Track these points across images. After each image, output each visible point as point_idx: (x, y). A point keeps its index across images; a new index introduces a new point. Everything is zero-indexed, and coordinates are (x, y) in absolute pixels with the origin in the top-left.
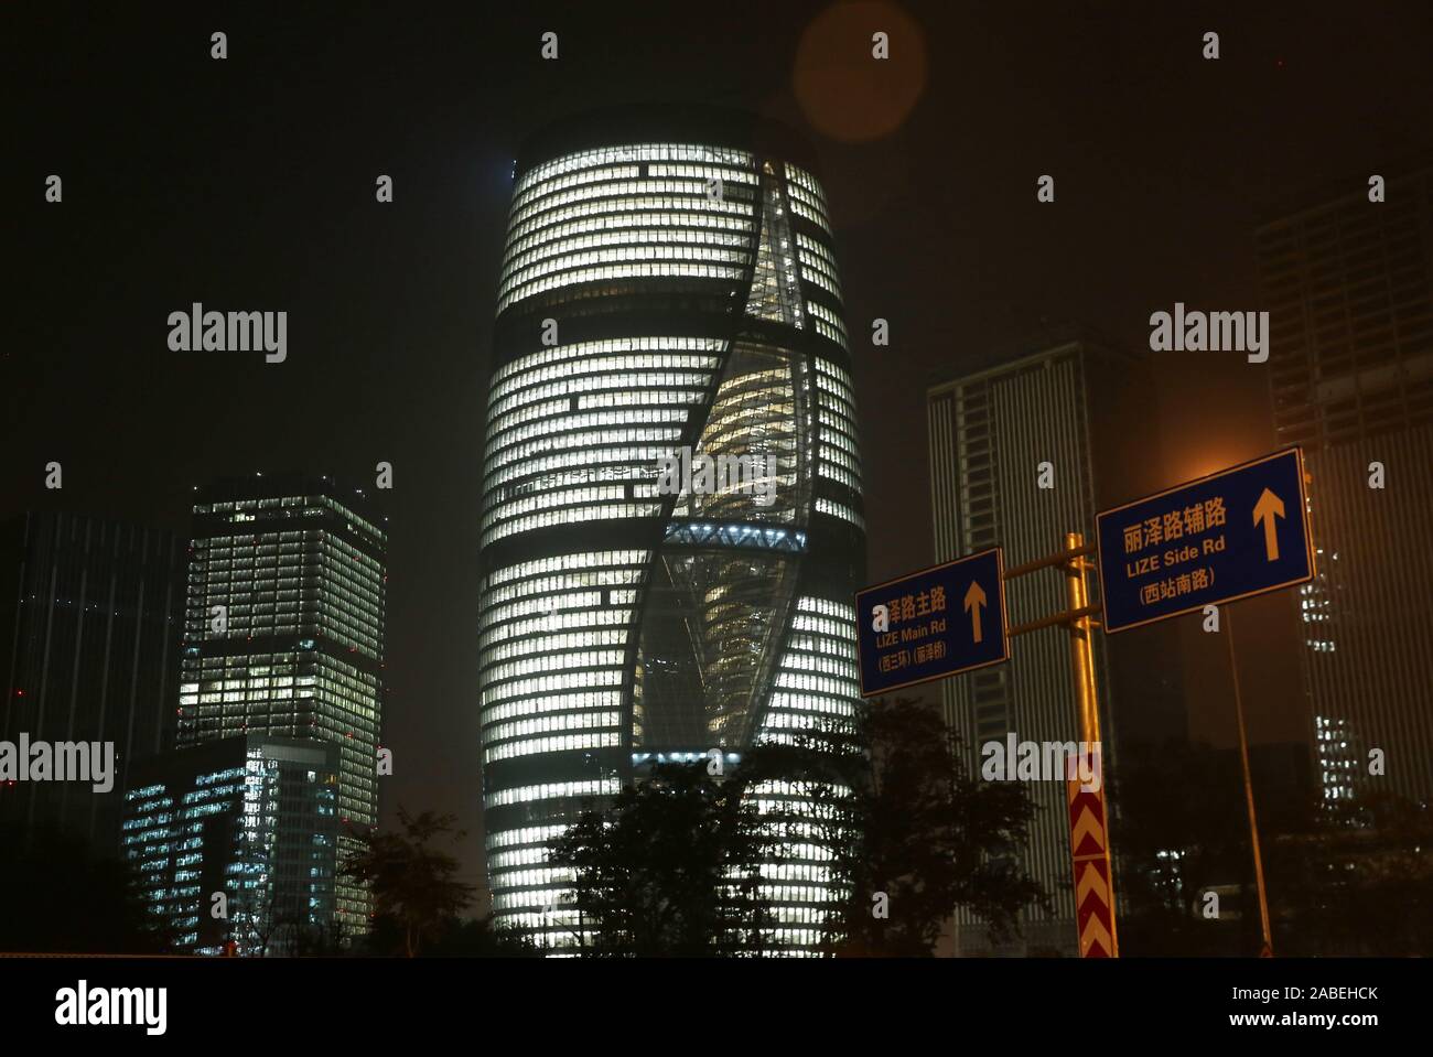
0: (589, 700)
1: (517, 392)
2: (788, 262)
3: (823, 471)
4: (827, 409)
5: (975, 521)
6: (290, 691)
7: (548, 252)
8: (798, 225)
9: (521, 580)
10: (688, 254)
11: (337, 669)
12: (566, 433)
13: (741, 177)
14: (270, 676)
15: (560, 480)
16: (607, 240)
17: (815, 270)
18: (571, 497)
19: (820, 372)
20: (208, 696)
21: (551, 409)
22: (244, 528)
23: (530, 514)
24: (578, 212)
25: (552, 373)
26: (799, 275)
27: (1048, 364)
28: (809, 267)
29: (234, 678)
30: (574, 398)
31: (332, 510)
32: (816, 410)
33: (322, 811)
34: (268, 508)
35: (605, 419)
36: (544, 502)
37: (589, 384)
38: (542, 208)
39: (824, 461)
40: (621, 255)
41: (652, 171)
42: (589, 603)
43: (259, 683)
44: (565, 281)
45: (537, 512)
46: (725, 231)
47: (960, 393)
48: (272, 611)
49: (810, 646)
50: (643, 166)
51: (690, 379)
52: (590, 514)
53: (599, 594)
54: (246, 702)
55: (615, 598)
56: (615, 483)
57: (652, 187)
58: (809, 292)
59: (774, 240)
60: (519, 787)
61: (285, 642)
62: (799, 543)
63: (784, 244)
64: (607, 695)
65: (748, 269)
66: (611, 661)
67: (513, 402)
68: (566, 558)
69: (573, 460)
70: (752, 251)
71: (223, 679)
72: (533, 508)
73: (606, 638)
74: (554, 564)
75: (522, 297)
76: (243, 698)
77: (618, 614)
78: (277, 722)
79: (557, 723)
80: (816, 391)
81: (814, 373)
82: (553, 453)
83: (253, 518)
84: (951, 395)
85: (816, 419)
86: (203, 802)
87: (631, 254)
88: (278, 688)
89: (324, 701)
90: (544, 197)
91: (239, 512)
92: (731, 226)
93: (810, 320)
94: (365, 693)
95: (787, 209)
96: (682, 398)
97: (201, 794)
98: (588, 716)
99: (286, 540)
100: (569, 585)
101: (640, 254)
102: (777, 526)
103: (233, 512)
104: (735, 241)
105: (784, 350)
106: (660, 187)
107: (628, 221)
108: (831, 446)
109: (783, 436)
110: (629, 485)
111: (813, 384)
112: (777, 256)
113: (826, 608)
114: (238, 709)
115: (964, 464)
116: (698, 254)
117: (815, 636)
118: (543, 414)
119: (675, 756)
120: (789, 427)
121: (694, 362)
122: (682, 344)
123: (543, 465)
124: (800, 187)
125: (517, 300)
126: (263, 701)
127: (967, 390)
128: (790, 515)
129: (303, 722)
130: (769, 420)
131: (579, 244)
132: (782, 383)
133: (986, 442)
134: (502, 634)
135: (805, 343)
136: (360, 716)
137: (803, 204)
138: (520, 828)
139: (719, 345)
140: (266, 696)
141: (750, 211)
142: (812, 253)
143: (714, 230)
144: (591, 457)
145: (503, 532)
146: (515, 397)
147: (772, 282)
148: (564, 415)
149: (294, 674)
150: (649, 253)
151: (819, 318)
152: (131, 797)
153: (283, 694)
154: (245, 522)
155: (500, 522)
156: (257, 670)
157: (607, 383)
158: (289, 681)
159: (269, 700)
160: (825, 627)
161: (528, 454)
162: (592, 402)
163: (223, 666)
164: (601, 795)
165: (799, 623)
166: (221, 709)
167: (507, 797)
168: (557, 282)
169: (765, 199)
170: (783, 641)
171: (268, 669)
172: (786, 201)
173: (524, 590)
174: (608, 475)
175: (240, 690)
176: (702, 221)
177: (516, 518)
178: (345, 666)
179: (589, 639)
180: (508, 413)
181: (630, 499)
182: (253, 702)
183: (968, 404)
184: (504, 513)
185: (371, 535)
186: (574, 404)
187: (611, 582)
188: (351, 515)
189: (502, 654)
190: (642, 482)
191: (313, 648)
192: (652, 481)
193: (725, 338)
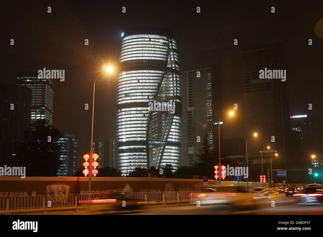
1: (127, 77)
2: (172, 57)
5: (189, 98)
6: (40, 118)
8: (174, 50)
9: (128, 111)
12: (137, 86)
13: (166, 42)
14: (35, 114)
17: (177, 59)
18: (138, 97)
22: (29, 83)
23: (130, 100)
25: (134, 75)
26: (174, 59)
27: (205, 71)
32: (177, 84)
33: (75, 146)
34: (34, 79)
35: (144, 84)
37: (141, 78)
39: (178, 92)
41: (152, 40)
42: (141, 116)
43: (33, 115)
46: (163, 51)
47: (187, 73)
48: (36, 101)
49: (175, 124)
50: (150, 39)
51: (158, 78)
52: (141, 101)
53: (143, 115)
56: (146, 96)
57: (151, 43)
58: (176, 62)
61: (38, 107)
63: (172, 54)
65: (167, 58)
66: (145, 126)
68: (137, 108)
69: (138, 91)
70: (167, 55)
73: (144, 122)
75: (127, 60)
77: (146, 118)
81: (176, 77)
82: (134, 89)
83: (31, 81)
84: (186, 73)
88: (37, 117)
89: (45, 119)
91: (28, 79)
94: (51, 118)
96: (157, 81)
99: (38, 86)
104: (165, 53)
105: (171, 72)
106: (153, 43)
109: (170, 87)
110: (148, 96)
111: (176, 79)
113: (177, 118)
115: (188, 87)
117: (176, 122)
118: (133, 82)
121: (159, 75)
123: (132, 91)
124: (174, 43)
126: (34, 119)
127: (189, 73)
132: (170, 78)
133: (192, 83)
135: (175, 72)
137: (174, 46)
141: (167, 48)
142: (176, 55)
143: (161, 51)
144: (141, 91)
145: (124, 102)
148: (137, 83)
149: (41, 114)
151: (177, 67)
153: (38, 118)
154: (29, 82)
155: (124, 100)
156: (33, 113)
157: (144, 78)
158: (40, 115)
161: (129, 89)
162: (142, 81)
165: (174, 121)
167: (121, 148)
168: (134, 58)
169: (169, 45)
170: (172, 123)
172: (172, 46)
173: (129, 113)
174: (144, 94)
177: (127, 100)
178: (49, 113)
179: (141, 122)
180: (125, 81)
181: (148, 99)
183: (189, 76)
185: (52, 84)
186: (139, 81)
187: (145, 113)
190: (151, 96)
191: (44, 109)
192: (152, 96)
193: (164, 71)
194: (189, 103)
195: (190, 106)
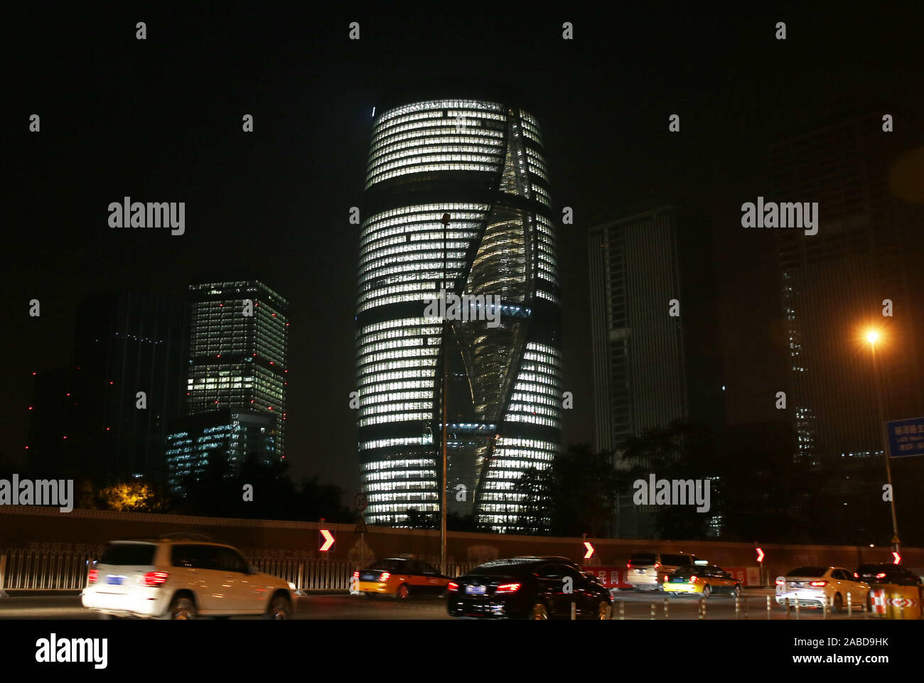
0: (417, 395)
1: (377, 231)
2: (521, 162)
3: (540, 275)
4: (541, 242)
5: (613, 301)
6: (240, 385)
7: (394, 157)
8: (526, 143)
9: (380, 331)
10: (469, 158)
11: (264, 373)
12: (404, 254)
13: (496, 117)
14: (229, 376)
15: (401, 279)
16: (426, 151)
17: (535, 167)
18: (407, 288)
19: (538, 222)
20: (198, 386)
21: (396, 241)
22: (216, 297)
23: (385, 296)
24: (410, 136)
25: (396, 222)
26: (527, 170)
28: (533, 165)
29: (211, 377)
30: (408, 235)
31: (261, 288)
32: (537, 242)
33: (268, 448)
34: (228, 287)
35: (425, 247)
36: (392, 290)
37: (416, 228)
38: (390, 133)
39: (540, 269)
40: (433, 159)
41: (450, 114)
42: (416, 344)
43: (224, 380)
44: (403, 172)
45: (388, 296)
46: (488, 146)
47: (606, 231)
48: (230, 342)
49: (533, 368)
50: (445, 111)
51: (470, 226)
52: (417, 297)
53: (422, 340)
54: (217, 389)
55: (430, 341)
56: (430, 281)
57: (449, 123)
58: (533, 179)
59: (514, 151)
60: (379, 439)
61: (237, 358)
62: (527, 313)
63: (520, 153)
64: (426, 393)
65: (501, 166)
66: (429, 375)
67: (375, 237)
68: (404, 320)
69: (407, 268)
70: (502, 156)
71: (206, 377)
72: (386, 293)
73: (425, 363)
74: (398, 323)
75: (379, 180)
76: (216, 387)
77: (432, 350)
78: (234, 400)
79: (399, 407)
80: (536, 232)
81: (535, 223)
82: (397, 264)
83: (220, 292)
84: (602, 232)
85: (536, 247)
86: (208, 442)
87: (438, 159)
88: (234, 383)
89: (258, 390)
90: (391, 127)
91: (213, 289)
92: (492, 143)
93: (533, 194)
94: (277, 386)
95: (521, 134)
96: (466, 235)
97: (207, 438)
98: (416, 404)
99: (238, 304)
100: (406, 334)
101: (444, 158)
102: (516, 305)
103: (210, 290)
104: (493, 151)
105: (519, 210)
106: (454, 123)
107: (437, 141)
108: (544, 262)
109: (518, 256)
110: (438, 282)
111: (535, 228)
112: (515, 159)
113: (541, 348)
114: (212, 393)
115: (608, 270)
116: (474, 159)
117: (536, 363)
118: (391, 243)
119: (462, 425)
120: (522, 251)
121: (472, 216)
122: (465, 207)
123: (391, 271)
124: (527, 122)
125: (376, 182)
126: (226, 389)
127: (610, 230)
128: (522, 298)
129: (247, 400)
130: (510, 247)
131: (411, 153)
132: (518, 227)
133: (621, 258)
134: (370, 359)
135: (530, 206)
136: (275, 397)
137: (529, 131)
138: (379, 461)
139: (486, 208)
140: (228, 387)
141: (501, 136)
142: (534, 158)
143: (483, 146)
144: (417, 267)
145: (370, 306)
146: (376, 234)
147: (513, 173)
148: (402, 244)
149: (243, 375)
150: (448, 158)
151: (537, 192)
152: (170, 438)
153: (237, 386)
154: (216, 295)
155: (368, 300)
156: (223, 373)
157: (426, 227)
158: (240, 379)
159: (229, 389)
160: (541, 359)
161: (383, 265)
162: (418, 237)
163: (205, 370)
164: (422, 445)
165: (527, 356)
166: (205, 393)
167: (372, 445)
168: (399, 173)
169: (509, 129)
170: (518, 365)
171: (228, 372)
172: (520, 130)
173: (382, 336)
174: (426, 276)
175: (214, 383)
176: (476, 141)
177: (377, 299)
178: (268, 372)
179: (416, 363)
180: (372, 242)
181: (438, 289)
182: (221, 389)
183: (611, 237)
184: (370, 296)
185: (280, 302)
186: (408, 238)
187: (428, 333)
188: (271, 291)
189: (369, 370)
190: (445, 280)
191: (252, 362)
192: (450, 280)
193: (488, 204)
194: (615, 317)
195: (617, 326)
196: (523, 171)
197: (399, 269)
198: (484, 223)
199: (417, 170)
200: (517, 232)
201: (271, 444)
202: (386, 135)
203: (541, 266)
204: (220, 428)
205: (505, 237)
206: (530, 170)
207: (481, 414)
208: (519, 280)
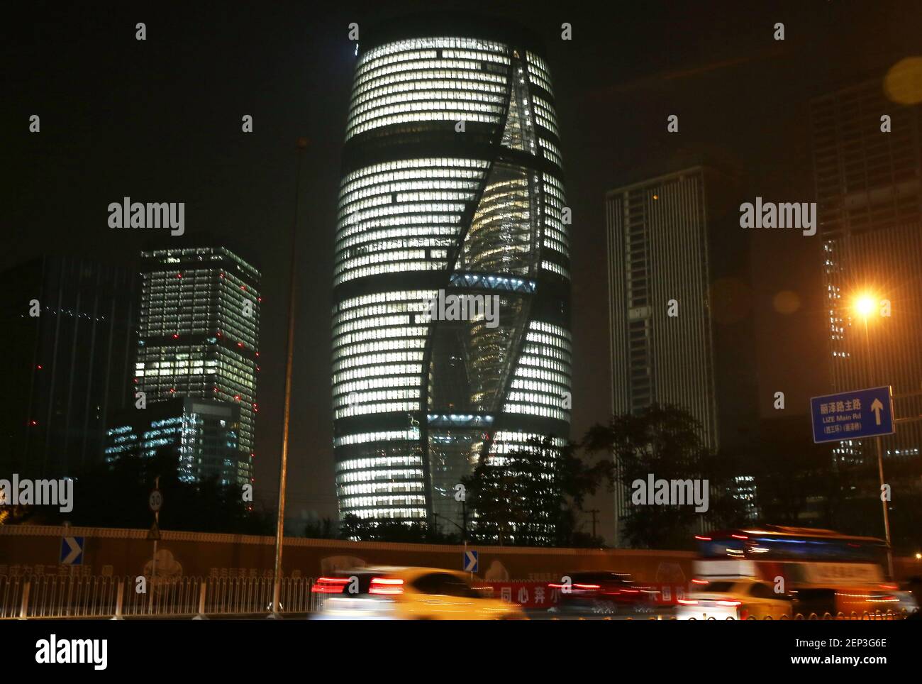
0: (401, 382)
1: (358, 190)
2: (527, 113)
3: (547, 244)
4: (549, 205)
5: (634, 275)
6: (201, 370)
7: (379, 103)
8: (534, 90)
9: (360, 307)
10: (466, 107)
11: (230, 356)
12: (389, 216)
13: (499, 59)
14: (189, 360)
15: (385, 246)
16: (416, 96)
17: (543, 118)
18: (391, 257)
19: (546, 182)
20: (150, 371)
21: (378, 201)
22: (173, 267)
23: (366, 266)
24: (398, 78)
25: (380, 179)
26: (534, 122)
27: (682, 179)
28: (540, 117)
29: (166, 360)
30: (394, 194)
31: (228, 257)
32: (543, 205)
33: (229, 445)
34: (188, 255)
35: (413, 208)
36: (374, 259)
37: (404, 187)
38: (375, 75)
39: (547, 237)
40: (425, 106)
41: (445, 54)
42: (402, 322)
43: (182, 364)
44: (389, 121)
45: (370, 265)
46: (489, 93)
47: (626, 194)
48: (190, 319)
49: (536, 351)
50: (439, 50)
51: (466, 185)
52: (403, 268)
53: (408, 317)
54: (174, 375)
55: (418, 319)
56: (419, 248)
57: (444, 64)
58: (540, 132)
59: (519, 100)
60: (357, 433)
61: (199, 339)
62: (531, 287)
63: (525, 102)
64: (412, 379)
65: (503, 117)
66: (415, 359)
67: (356, 196)
68: (388, 294)
69: (393, 233)
70: (505, 106)
71: (160, 361)
72: (367, 263)
73: (412, 344)
74: (380, 297)
75: (362, 131)
76: (172, 373)
77: (420, 329)
78: (193, 388)
79: (381, 395)
80: (543, 193)
81: (542, 183)
82: (381, 228)
83: (179, 261)
84: (621, 196)
85: (542, 211)
86: (156, 437)
87: (431, 106)
89: (223, 376)
90: (376, 69)
91: (170, 257)
92: (493, 89)
93: (540, 150)
94: (246, 371)
95: (527, 80)
96: (461, 196)
97: (155, 433)
98: (400, 392)
99: (200, 275)
100: (390, 311)
101: (437, 106)
102: (518, 277)
103: (166, 257)
104: (495, 99)
105: (524, 168)
106: (450, 65)
107: (429, 85)
108: (551, 228)
109: (522, 221)
110: (428, 250)
111: (541, 189)
112: (520, 109)
113: (547, 328)
114: (168, 380)
115: (628, 239)
116: (472, 107)
117: (540, 345)
118: (374, 204)
119: (453, 417)
120: (526, 215)
121: (469, 174)
122: (461, 163)
123: (374, 236)
124: (535, 67)
125: (358, 132)
126: (184, 375)
127: (631, 193)
128: (526, 270)
129: (210, 389)
130: (512, 211)
131: (399, 99)
132: (522, 188)
133: (642, 226)
134: (347, 340)
135: (536, 164)
136: (244, 386)
137: (537, 77)
138: (357, 458)
139: (485, 164)
140: (187, 372)
141: (505, 81)
142: (542, 108)
143: (483, 92)
144: (404, 232)
145: (348, 277)
146: (357, 193)
147: (517, 125)
148: (388, 205)
149: (204, 359)
150: (442, 106)
151: (546, 148)
152: (110, 433)
153: (197, 371)
154: (174, 263)
155: (346, 271)
156: (181, 356)
157: (415, 186)
158: (201, 363)
159: (189, 375)
160: (546, 340)
161: (365, 229)
162: (405, 198)
163: (160, 353)
164: (408, 440)
165: (530, 337)
166: (158, 380)
167: (349, 440)
168: (384, 122)
169: (514, 73)
170: (520, 347)
171: (187, 355)
172: (527, 75)
173: (361, 313)
174: (414, 243)
175: (170, 368)
176: (475, 86)
177: (356, 269)
178: (235, 355)
179: (402, 344)
180: (352, 203)
181: (428, 258)
182: (178, 375)
183: (631, 202)
184: (349, 265)
185: (252, 273)
186: (394, 199)
187: (416, 310)
188: (239, 260)
189: (346, 352)
190: (436, 248)
191: (216, 343)
192: (442, 248)
193: (487, 160)
194: (635, 293)
195: (637, 304)
196: (529, 123)
197: (382, 235)
198: (483, 182)
199: (406, 119)
200: (521, 193)
201: (232, 440)
202: (371, 78)
203: (548, 233)
204: (171, 421)
205: (507, 199)
206: (537, 121)
207: (477, 404)
208: (522, 248)
